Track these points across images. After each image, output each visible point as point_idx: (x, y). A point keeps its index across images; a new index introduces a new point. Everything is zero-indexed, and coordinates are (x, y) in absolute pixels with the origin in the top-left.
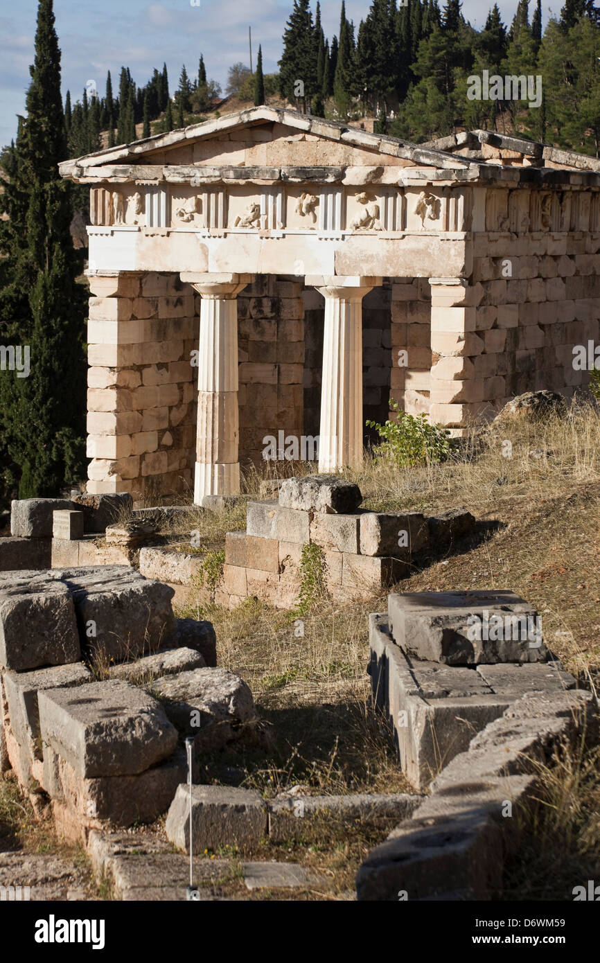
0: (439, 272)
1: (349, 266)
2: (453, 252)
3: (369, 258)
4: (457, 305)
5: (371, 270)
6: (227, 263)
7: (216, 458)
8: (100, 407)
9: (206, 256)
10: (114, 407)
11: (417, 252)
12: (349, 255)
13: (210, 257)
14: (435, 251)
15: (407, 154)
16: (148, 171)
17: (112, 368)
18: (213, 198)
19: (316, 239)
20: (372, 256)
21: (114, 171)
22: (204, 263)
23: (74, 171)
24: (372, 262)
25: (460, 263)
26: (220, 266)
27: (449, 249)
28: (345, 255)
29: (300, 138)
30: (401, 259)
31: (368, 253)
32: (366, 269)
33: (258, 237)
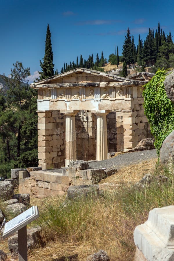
1: (102, 107)
4: (129, 117)
5: (108, 108)
6: (72, 108)
7: (70, 158)
8: (41, 145)
9: (67, 106)
10: (45, 145)
11: (119, 103)
14: (124, 103)
15: (116, 79)
16: (51, 85)
17: (44, 136)
18: (68, 91)
19: (94, 101)
20: (108, 105)
21: (43, 86)
22: (66, 108)
23: (33, 86)
24: (108, 106)
25: (130, 106)
26: (70, 109)
27: (127, 103)
28: (101, 105)
29: (89, 75)
30: (115, 105)
31: (107, 104)
32: (106, 108)
33: (79, 101)
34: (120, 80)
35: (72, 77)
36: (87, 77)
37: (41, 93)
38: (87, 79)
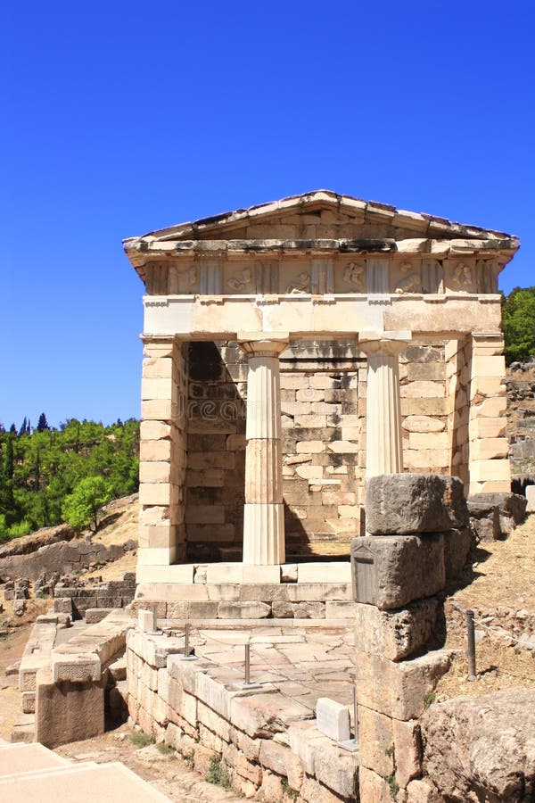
0: (479, 327)
1: (398, 323)
2: (490, 310)
3: (414, 318)
4: (496, 354)
5: (419, 326)
6: (281, 324)
7: (271, 498)
8: (154, 456)
9: (261, 319)
10: (168, 456)
11: (459, 311)
12: (397, 314)
13: (264, 320)
14: (475, 311)
15: (456, 228)
16: (212, 245)
17: (166, 422)
18: (268, 270)
19: (367, 303)
20: (418, 315)
21: (179, 245)
22: (258, 324)
23: (138, 246)
24: (419, 320)
25: (498, 319)
26: (274, 327)
27: (488, 308)
28: (393, 315)
29: (347, 221)
30: (445, 317)
31: (415, 313)
32: (414, 326)
33: (311, 303)
34: (474, 233)
35: (281, 224)
36: (338, 225)
37: (160, 274)
38: (338, 231)
